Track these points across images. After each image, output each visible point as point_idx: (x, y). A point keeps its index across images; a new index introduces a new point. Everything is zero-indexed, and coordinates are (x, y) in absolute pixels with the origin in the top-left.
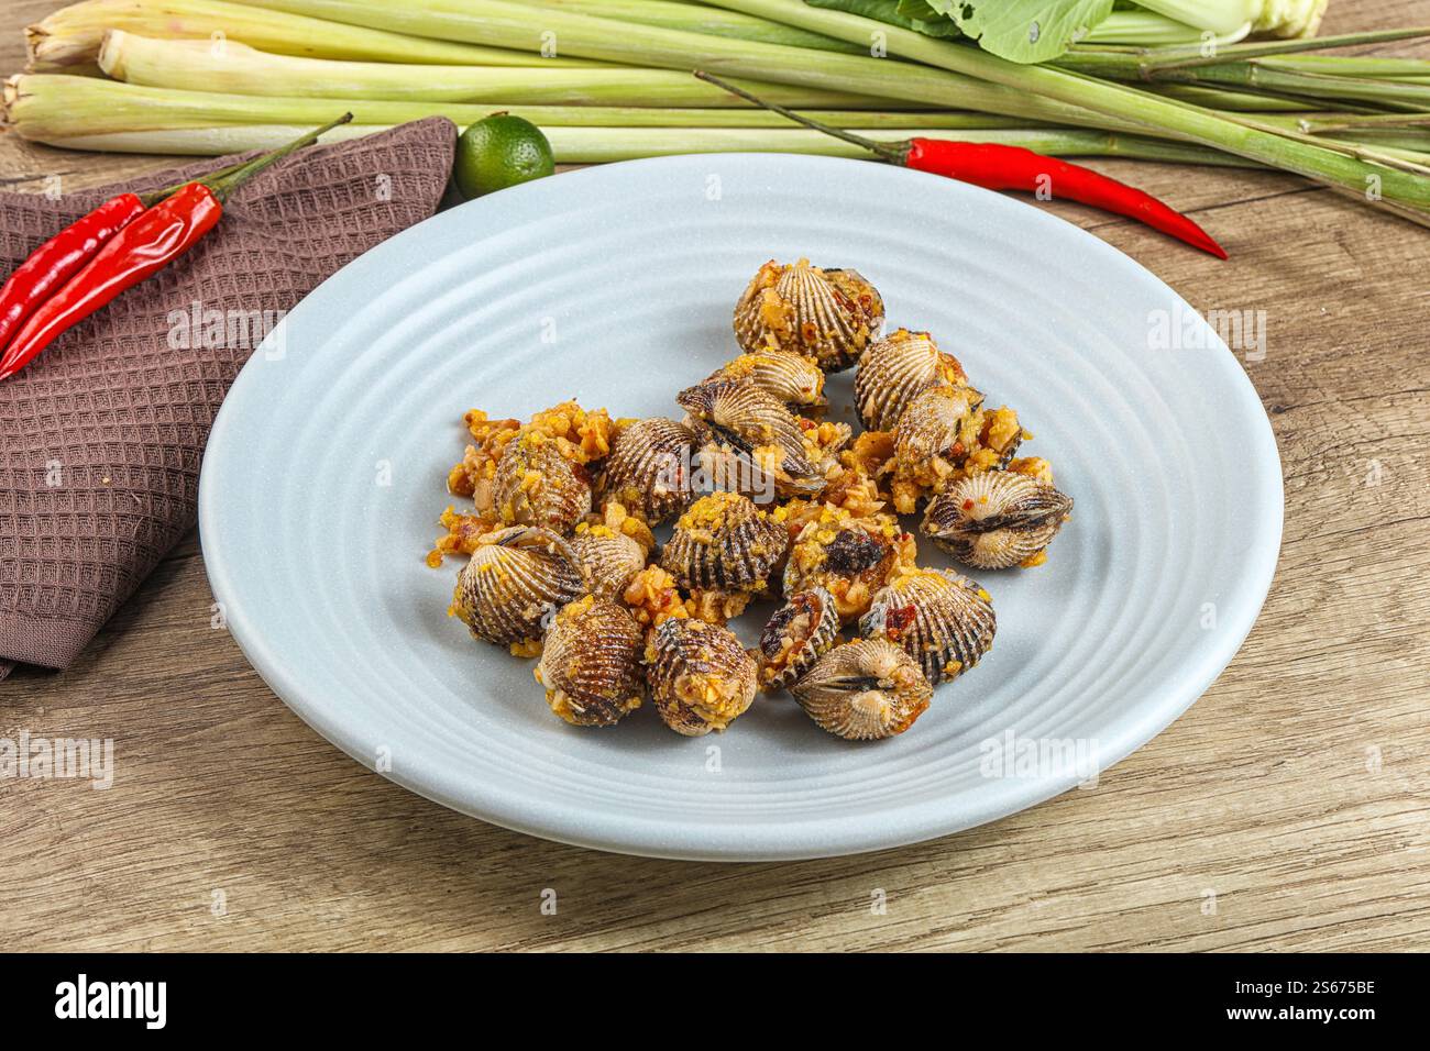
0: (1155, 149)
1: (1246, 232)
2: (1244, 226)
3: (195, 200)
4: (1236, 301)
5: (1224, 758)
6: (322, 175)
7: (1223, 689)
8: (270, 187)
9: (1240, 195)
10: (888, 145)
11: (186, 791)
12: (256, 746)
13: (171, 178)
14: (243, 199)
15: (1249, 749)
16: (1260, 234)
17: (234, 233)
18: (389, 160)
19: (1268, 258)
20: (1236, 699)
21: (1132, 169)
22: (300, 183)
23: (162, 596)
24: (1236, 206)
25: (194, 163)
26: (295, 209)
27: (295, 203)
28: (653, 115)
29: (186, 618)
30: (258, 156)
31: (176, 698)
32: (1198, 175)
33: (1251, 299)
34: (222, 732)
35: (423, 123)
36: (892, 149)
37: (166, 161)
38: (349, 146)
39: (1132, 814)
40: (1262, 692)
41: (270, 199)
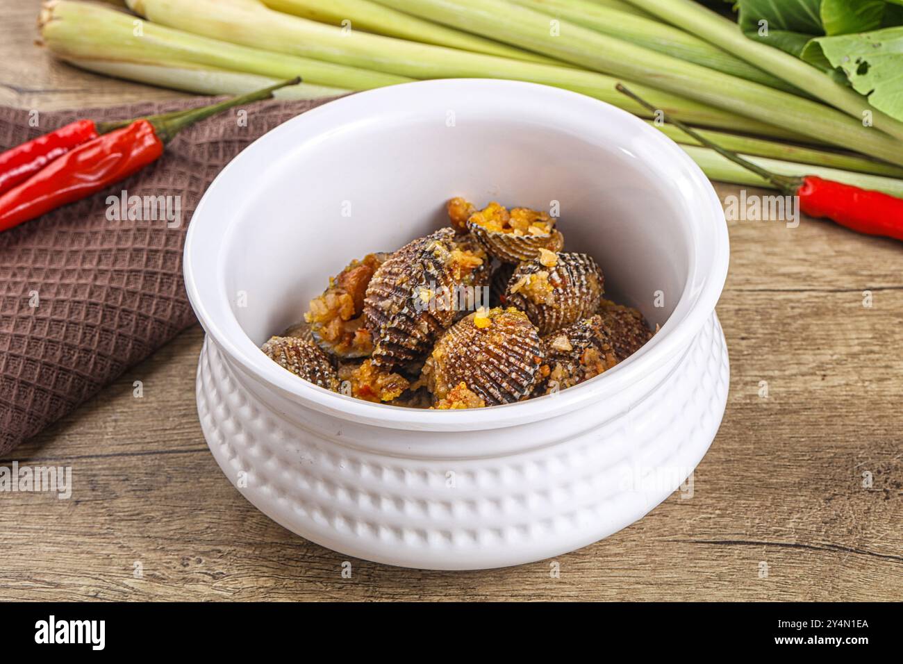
8: (217, 132)
10: (785, 178)
17: (168, 171)
22: (243, 133)
36: (786, 182)
41: (214, 144)
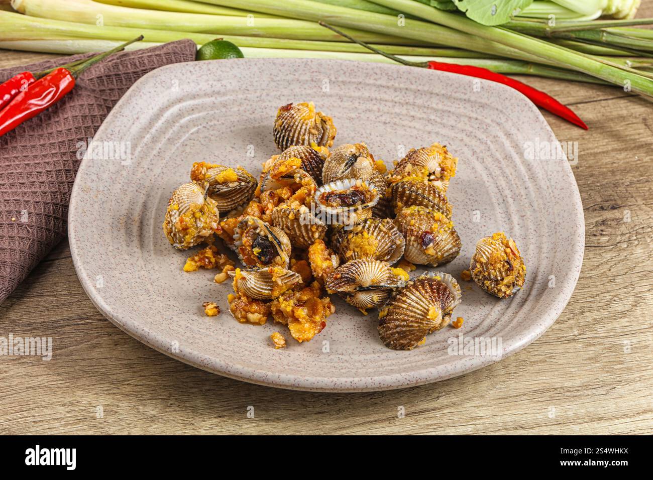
0: (552, 72)
1: (597, 117)
2: (596, 113)
3: (62, 77)
4: (592, 151)
5: (585, 384)
6: (127, 66)
7: (585, 349)
8: (100, 71)
9: (594, 97)
11: (51, 381)
12: (88, 359)
13: (48, 65)
14: (86, 77)
15: (597, 380)
16: (604, 118)
17: (81, 95)
18: (162, 61)
19: (608, 130)
20: (591, 354)
21: (539, 82)
22: (115, 70)
23: (41, 280)
24: (592, 103)
25: (60, 58)
26: (112, 83)
27: (113, 81)
28: (297, 44)
29: (53, 292)
30: (93, 56)
31: (47, 333)
32: (573, 86)
33: (599, 150)
34: (71, 351)
35: (179, 42)
37: (44, 56)
38: (140, 52)
39: (538, 411)
40: (604, 351)
41: (100, 78)
